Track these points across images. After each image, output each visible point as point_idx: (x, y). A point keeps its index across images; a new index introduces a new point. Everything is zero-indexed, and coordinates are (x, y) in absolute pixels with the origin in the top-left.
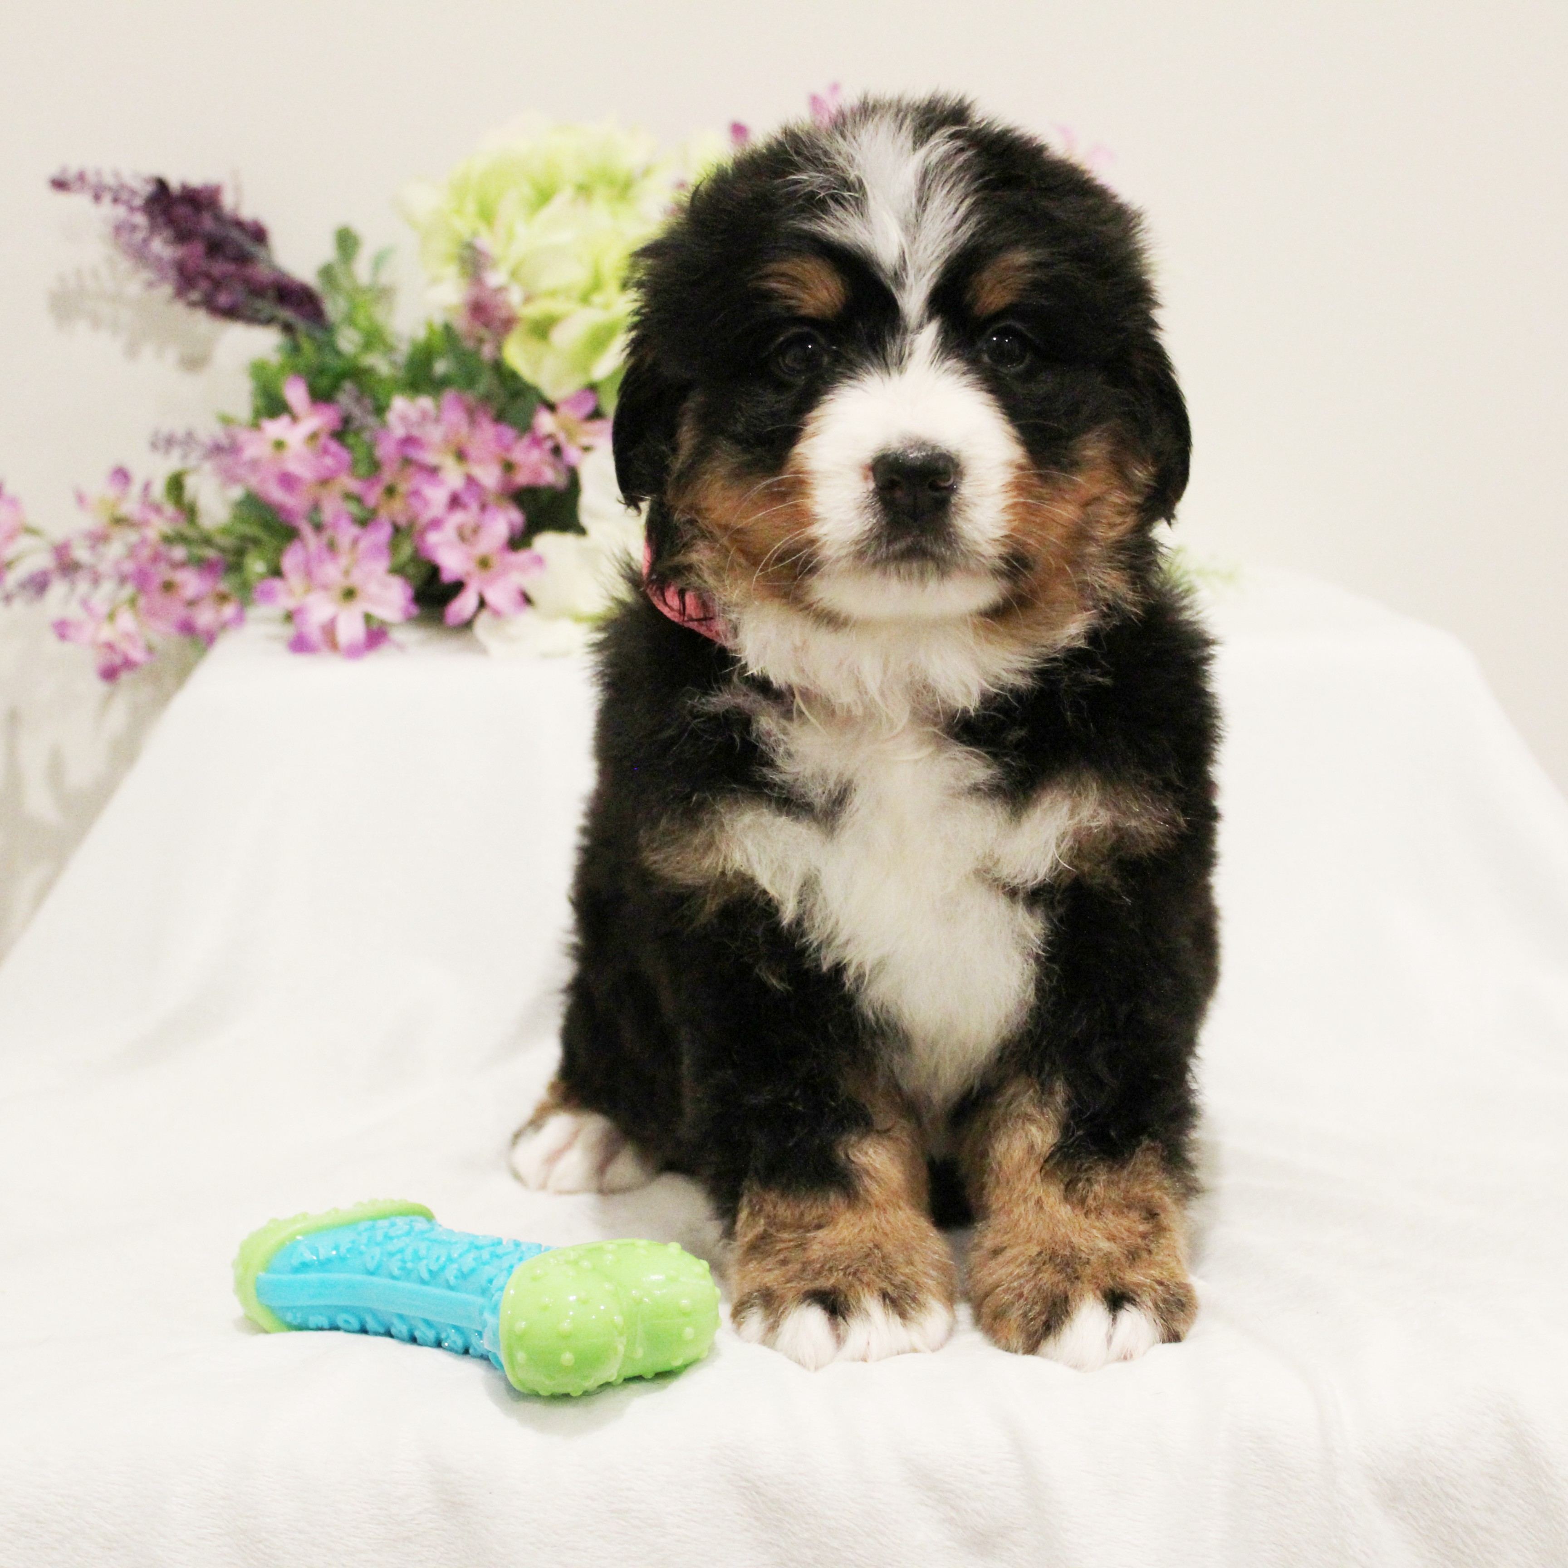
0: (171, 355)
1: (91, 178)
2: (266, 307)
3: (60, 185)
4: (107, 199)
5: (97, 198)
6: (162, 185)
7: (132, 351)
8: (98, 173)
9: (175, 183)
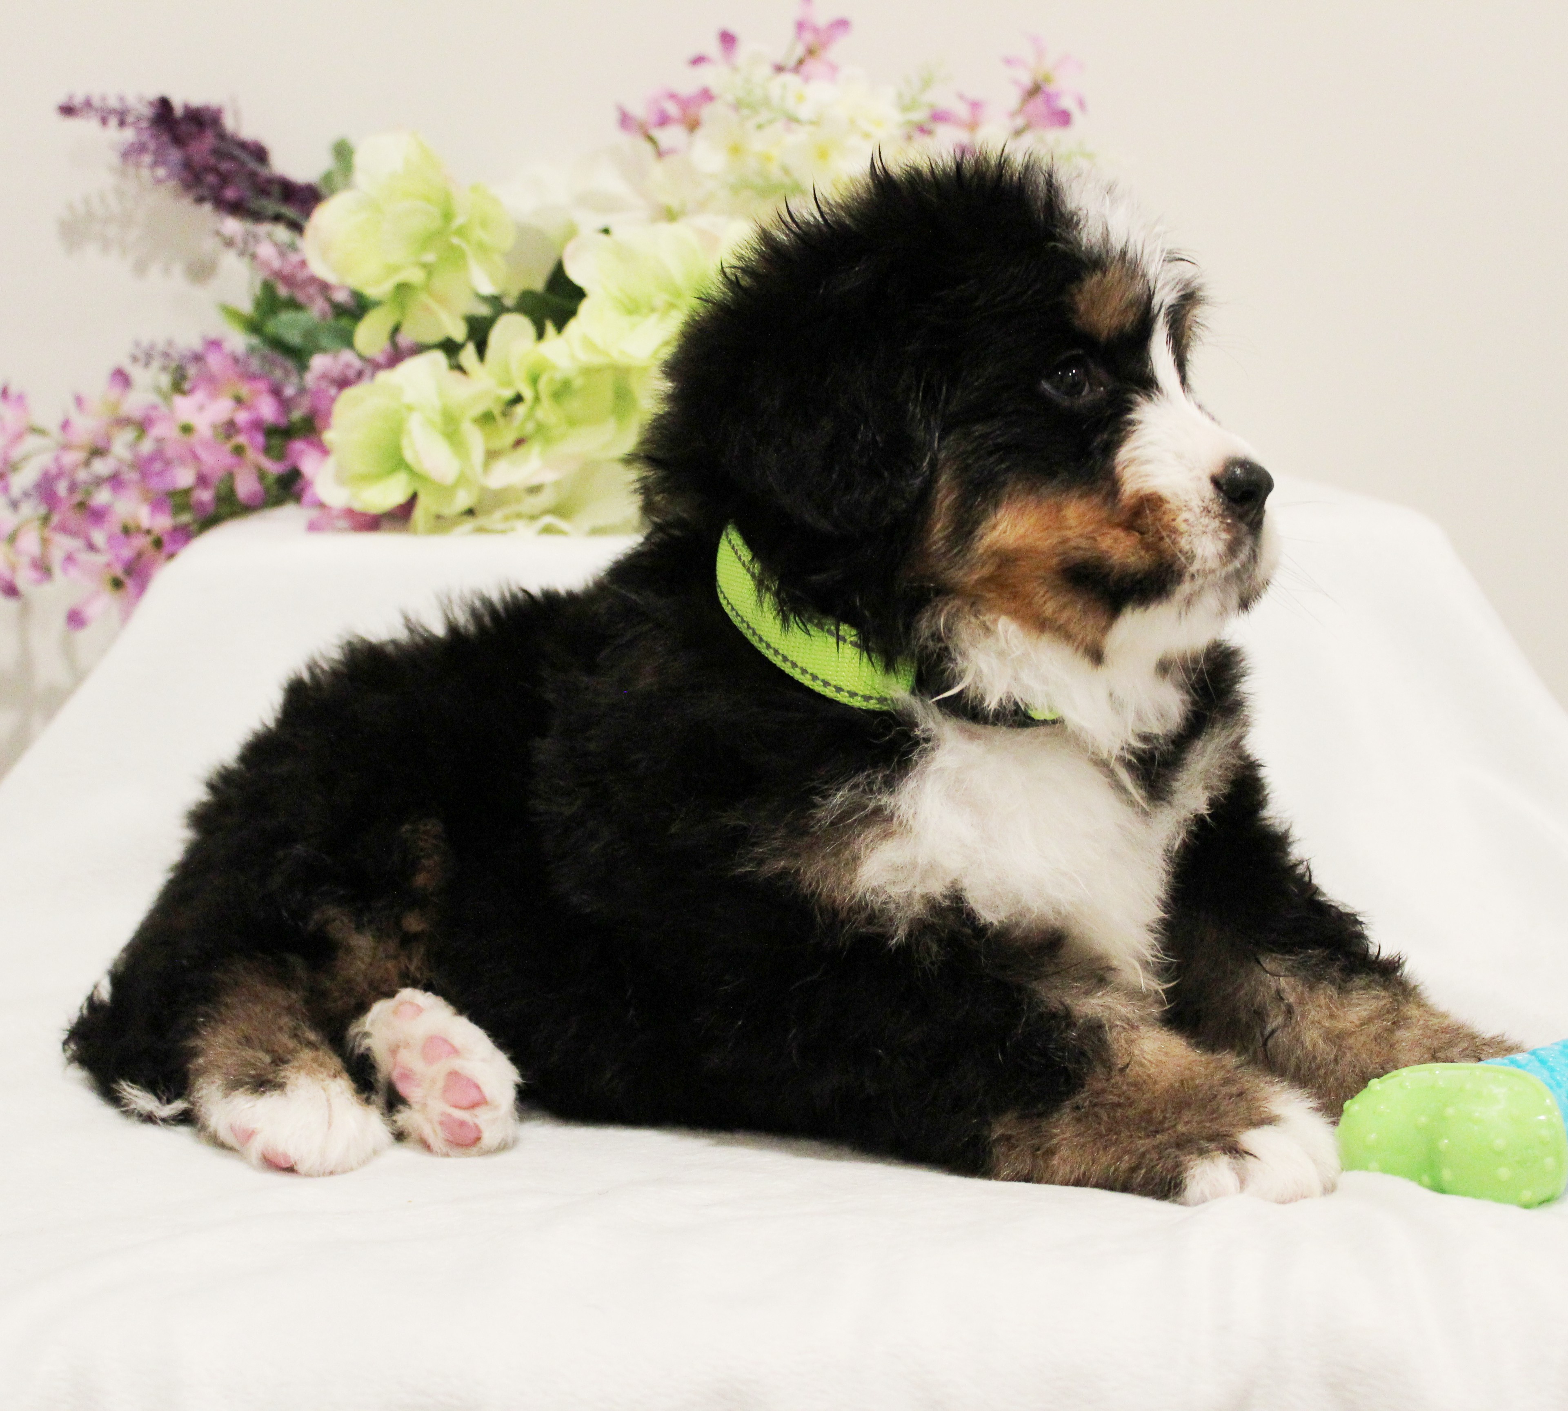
0: (178, 269)
1: (96, 102)
2: (271, 206)
3: (68, 110)
4: (113, 122)
5: (104, 121)
6: (164, 104)
7: (140, 268)
8: (104, 99)
9: (178, 103)
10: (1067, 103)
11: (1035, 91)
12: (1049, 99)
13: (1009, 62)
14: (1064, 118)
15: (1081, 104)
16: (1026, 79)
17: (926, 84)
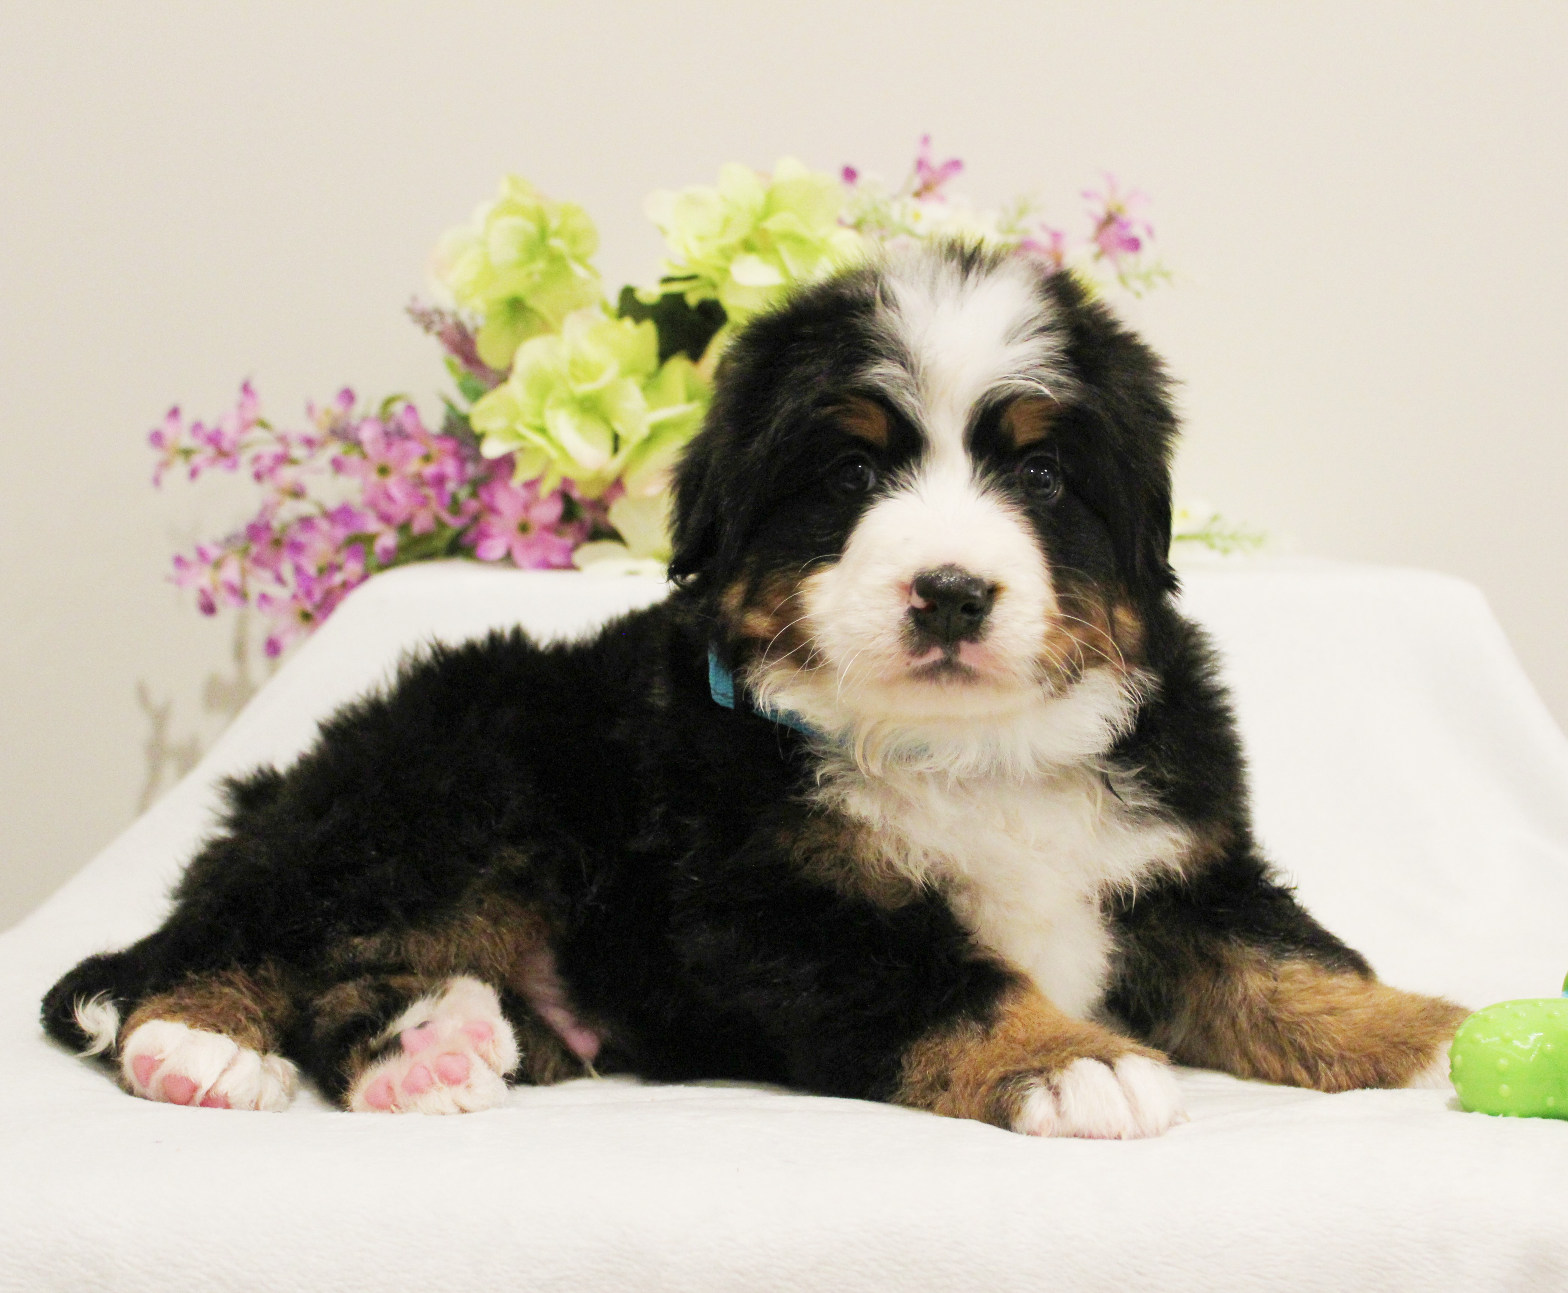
10: (1137, 231)
11: (1110, 220)
12: (1124, 226)
13: (1086, 195)
14: (1134, 244)
15: (1150, 232)
16: (1100, 211)
17: (1022, 212)
